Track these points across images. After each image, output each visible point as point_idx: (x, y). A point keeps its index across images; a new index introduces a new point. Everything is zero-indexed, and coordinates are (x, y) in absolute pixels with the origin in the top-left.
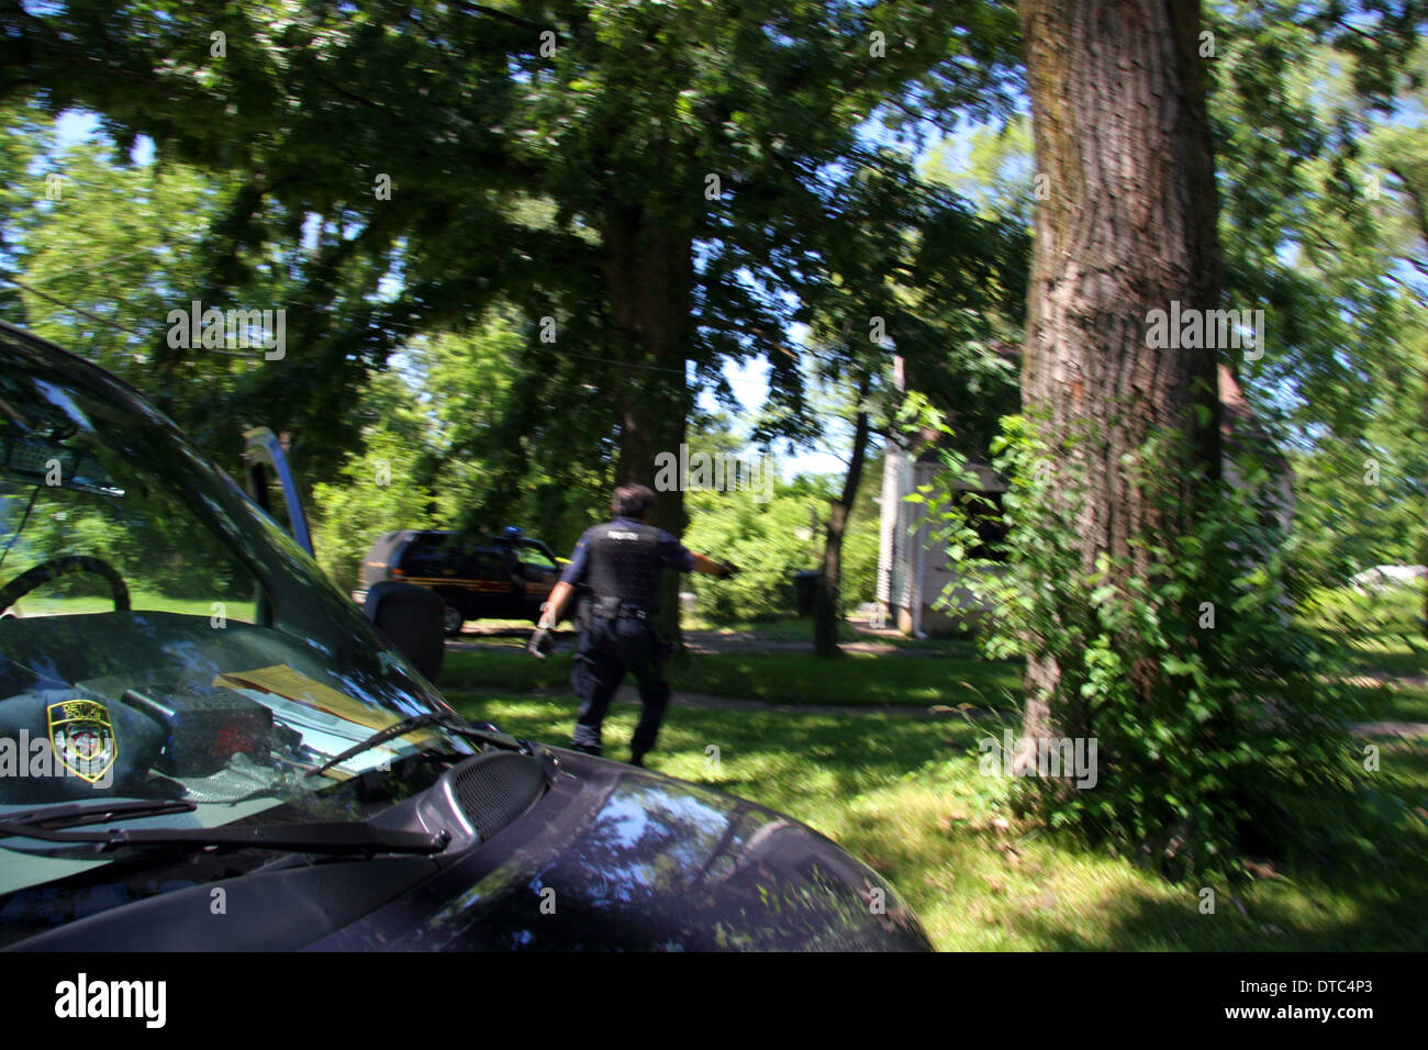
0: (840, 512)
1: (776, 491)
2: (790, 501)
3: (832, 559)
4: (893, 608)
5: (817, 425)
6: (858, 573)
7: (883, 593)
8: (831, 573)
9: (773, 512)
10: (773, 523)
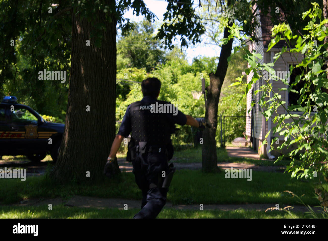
0: (216, 82)
1: (182, 69)
2: (190, 75)
3: (211, 111)
4: (254, 140)
5: (199, 26)
6: (233, 118)
7: (248, 132)
8: (211, 120)
9: (180, 82)
10: (180, 89)
